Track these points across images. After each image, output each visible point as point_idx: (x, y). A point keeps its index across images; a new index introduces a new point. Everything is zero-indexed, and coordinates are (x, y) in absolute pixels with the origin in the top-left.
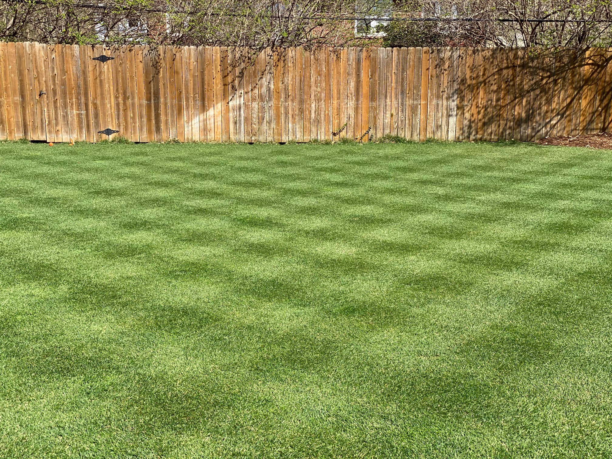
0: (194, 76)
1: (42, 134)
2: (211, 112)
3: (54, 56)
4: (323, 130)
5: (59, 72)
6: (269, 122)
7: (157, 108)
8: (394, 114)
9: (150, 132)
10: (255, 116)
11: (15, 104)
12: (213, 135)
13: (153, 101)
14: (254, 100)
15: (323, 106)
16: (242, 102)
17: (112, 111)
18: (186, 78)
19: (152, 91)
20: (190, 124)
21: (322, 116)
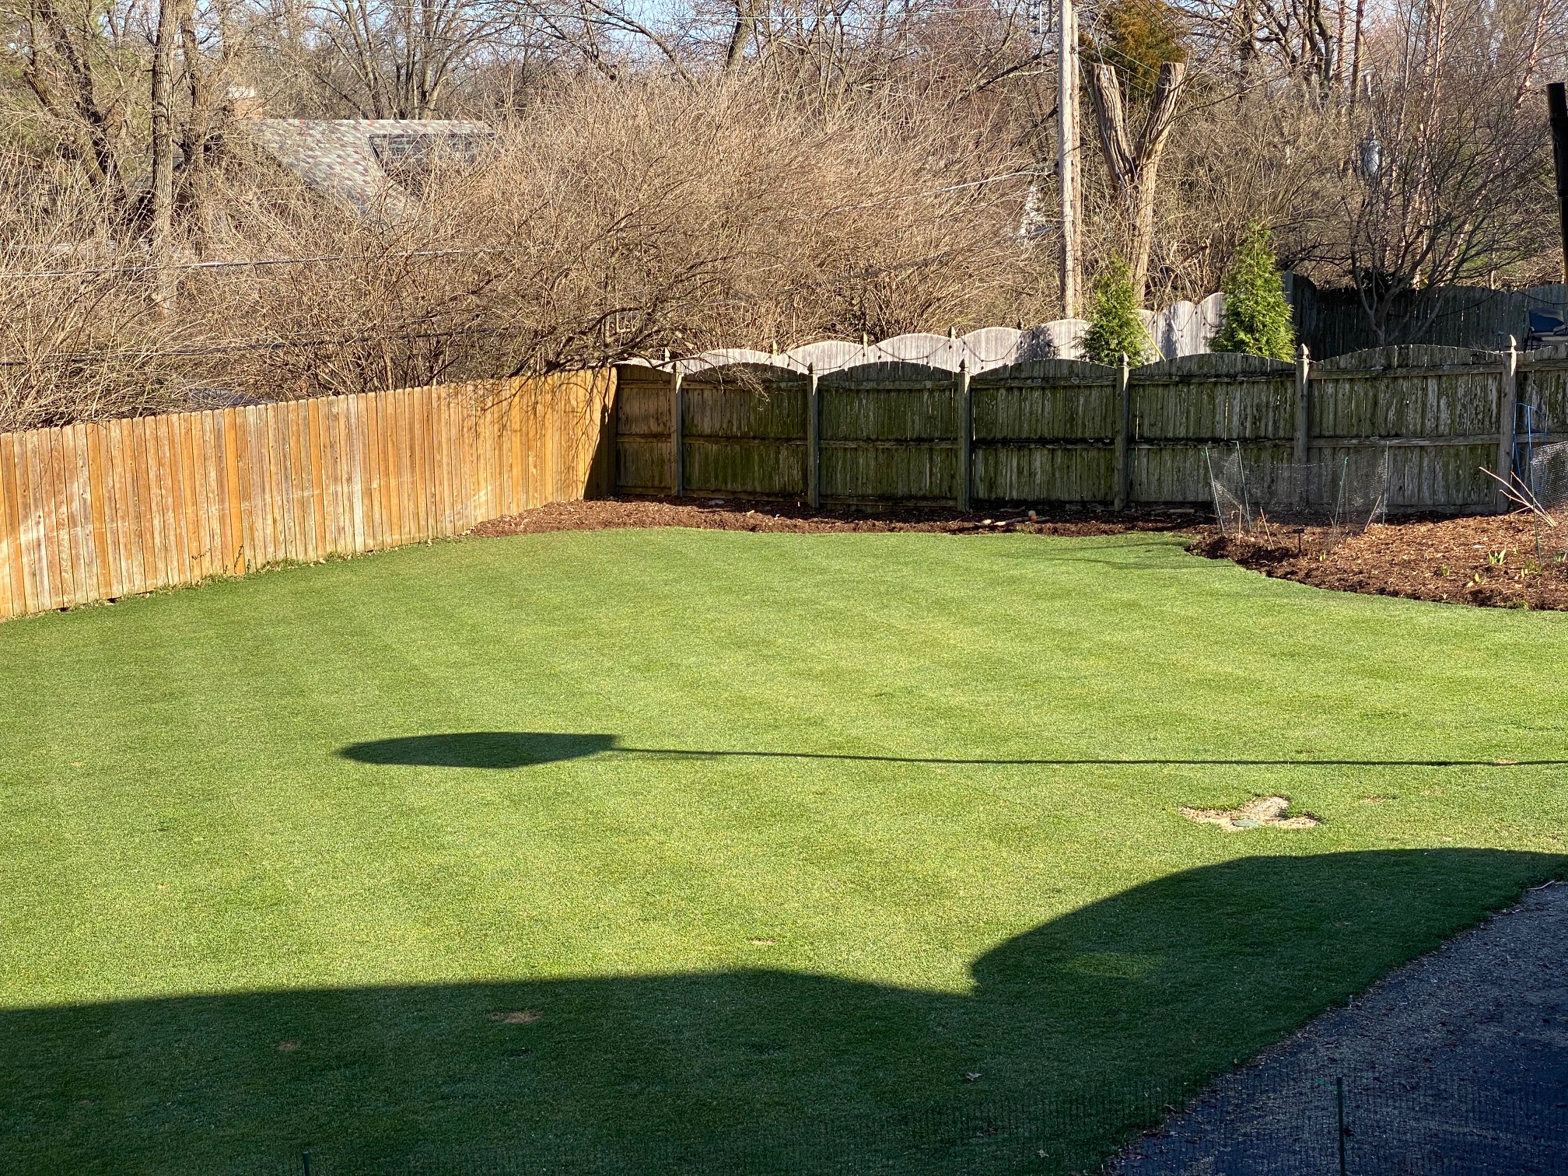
4: (175, 564)
6: (89, 565)
8: (278, 518)
10: (64, 556)
14: (59, 525)
15: (172, 520)
16: (42, 533)
21: (172, 538)
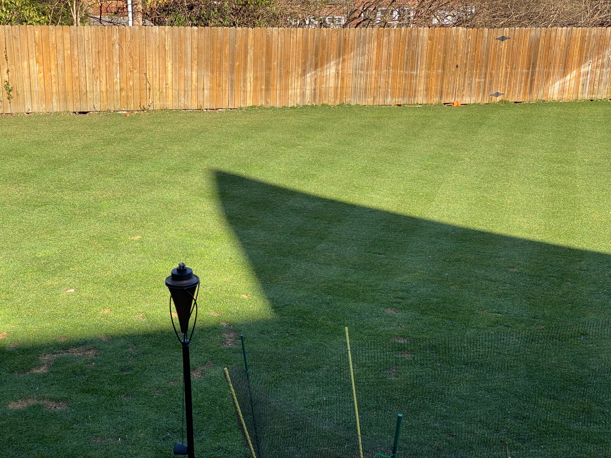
0: (561, 50)
1: (452, 98)
2: (568, 77)
3: (470, 38)
5: (472, 50)
6: (605, 84)
7: (533, 75)
9: (525, 94)
10: (596, 79)
11: (438, 75)
12: (567, 94)
13: (531, 70)
14: (597, 67)
16: (590, 69)
17: (502, 78)
18: (556, 52)
19: (532, 62)
20: (553, 87)
